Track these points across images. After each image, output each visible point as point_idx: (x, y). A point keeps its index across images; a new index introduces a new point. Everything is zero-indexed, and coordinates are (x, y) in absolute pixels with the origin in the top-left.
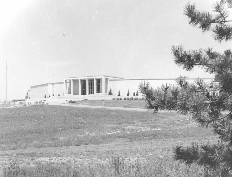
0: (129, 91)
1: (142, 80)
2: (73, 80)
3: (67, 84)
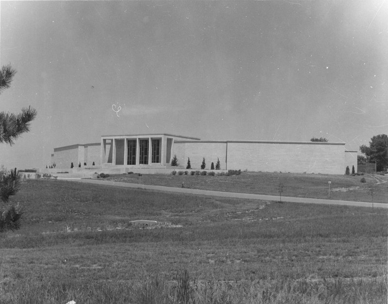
0: (204, 161)
1: (227, 142)
2: (115, 139)
3: (106, 145)
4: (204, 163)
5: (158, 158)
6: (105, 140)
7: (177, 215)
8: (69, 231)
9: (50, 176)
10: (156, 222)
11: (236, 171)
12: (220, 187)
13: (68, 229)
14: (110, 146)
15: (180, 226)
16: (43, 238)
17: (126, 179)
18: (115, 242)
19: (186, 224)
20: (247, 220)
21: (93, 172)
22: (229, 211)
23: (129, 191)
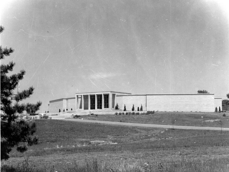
1: (146, 95)
2: (83, 95)
4: (133, 107)
5: (107, 105)
6: (77, 96)
7: (116, 138)
8: (58, 147)
9: (48, 117)
10: (104, 141)
11: (152, 112)
12: (142, 121)
13: (57, 146)
14: (80, 99)
15: (116, 143)
16: (45, 151)
17: (89, 118)
18: (80, 152)
19: (120, 142)
20: (152, 139)
21: (71, 114)
22: (144, 135)
23: (91, 125)
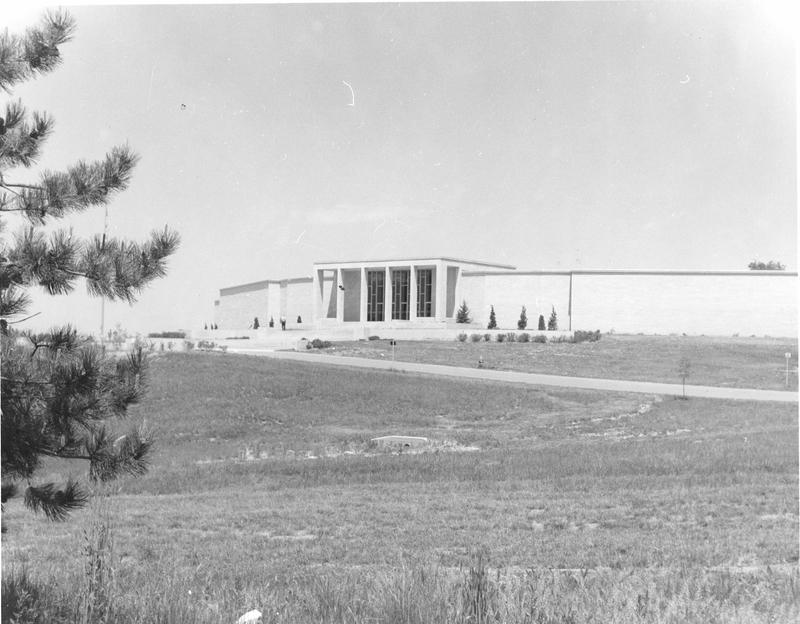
0: (524, 312)
1: (570, 274)
2: (342, 270)
3: (325, 283)
4: (523, 317)
5: (429, 307)
6: (321, 272)
7: (469, 426)
8: (250, 458)
9: (213, 346)
10: (425, 439)
11: (591, 333)
12: (558, 366)
13: (248, 453)
14: (331, 283)
15: (473, 448)
16: (198, 473)
17: (364, 350)
18: (340, 482)
19: (488, 444)
20: (614, 436)
21: (297, 337)
22: (576, 417)
23: (371, 376)
